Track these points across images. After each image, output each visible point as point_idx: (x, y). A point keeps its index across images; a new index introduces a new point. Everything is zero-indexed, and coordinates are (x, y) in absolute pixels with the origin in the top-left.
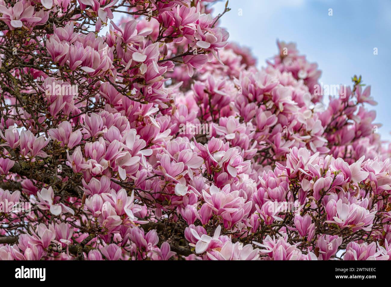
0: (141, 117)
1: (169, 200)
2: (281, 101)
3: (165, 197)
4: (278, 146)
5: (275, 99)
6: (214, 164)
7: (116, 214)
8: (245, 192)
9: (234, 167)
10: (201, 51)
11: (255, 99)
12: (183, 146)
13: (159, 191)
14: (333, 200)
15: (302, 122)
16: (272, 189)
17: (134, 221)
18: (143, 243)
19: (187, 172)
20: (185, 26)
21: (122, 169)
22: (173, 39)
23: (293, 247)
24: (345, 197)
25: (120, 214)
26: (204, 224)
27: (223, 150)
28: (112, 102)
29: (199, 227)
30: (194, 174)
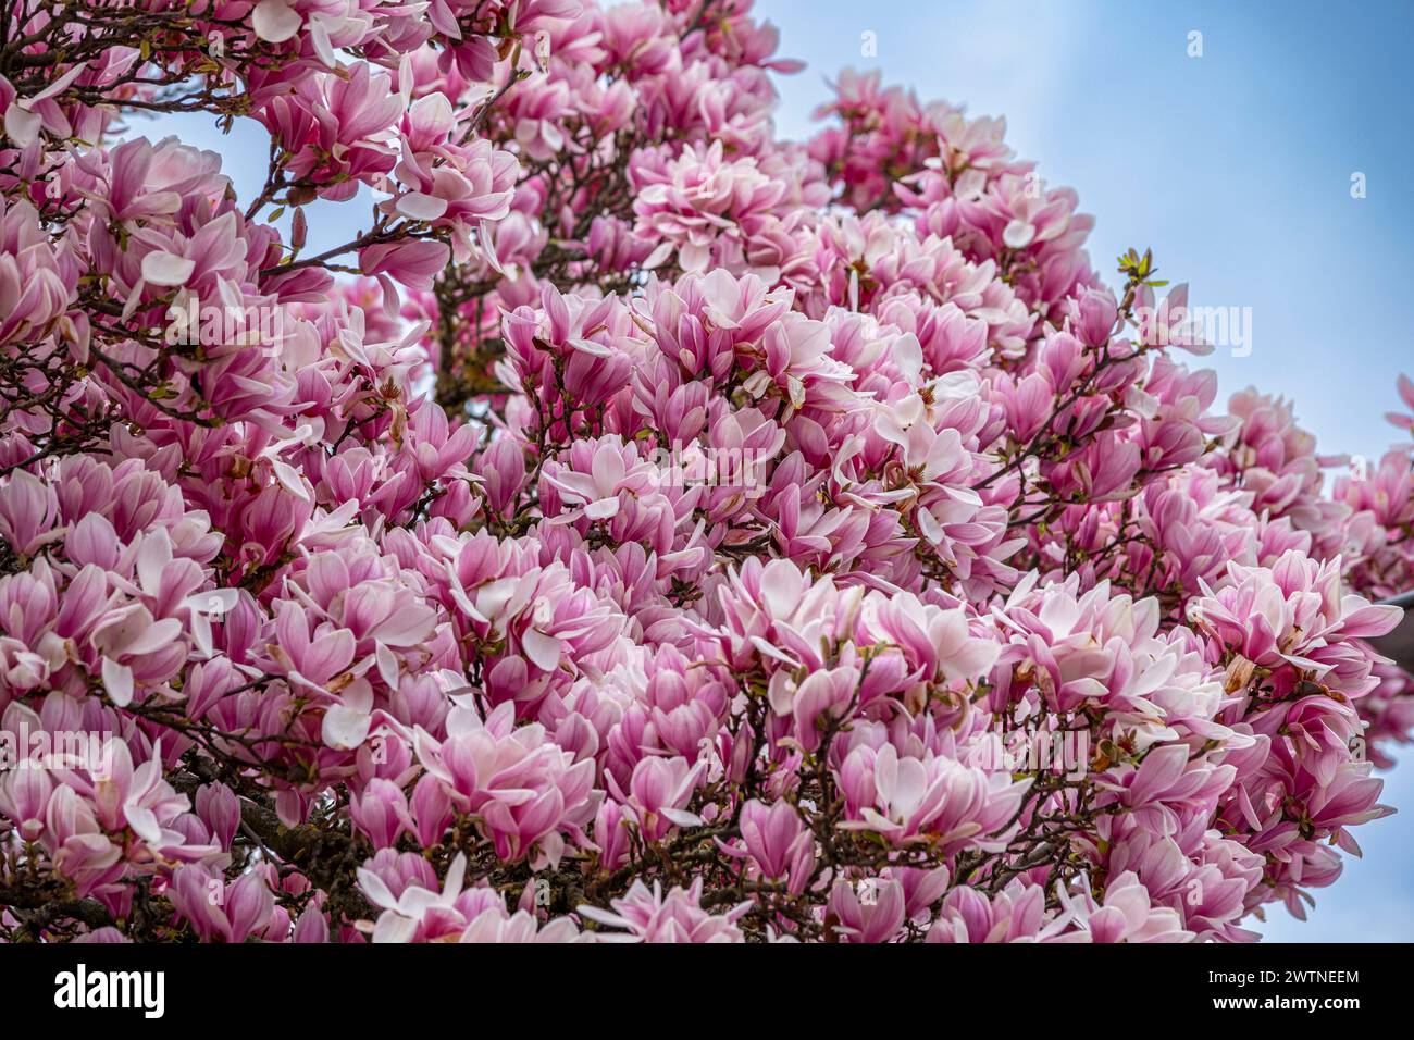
0: (242, 463)
1: (310, 763)
2: (799, 371)
3: (297, 755)
4: (794, 530)
5: (773, 364)
6: (477, 628)
7: (96, 826)
8: (588, 722)
9: (552, 634)
10: (419, 228)
11: (706, 367)
12: (363, 570)
13: (276, 733)
14: (864, 747)
15: (891, 437)
16: (667, 711)
17: (162, 851)
18: (215, 921)
19: (373, 662)
20: (357, 143)
21: (118, 666)
22: (318, 189)
23: (716, 922)
24: (914, 735)
25: (113, 825)
26: (427, 847)
27: (515, 574)
28: (135, 412)
29: (407, 857)
30: (403, 664)
